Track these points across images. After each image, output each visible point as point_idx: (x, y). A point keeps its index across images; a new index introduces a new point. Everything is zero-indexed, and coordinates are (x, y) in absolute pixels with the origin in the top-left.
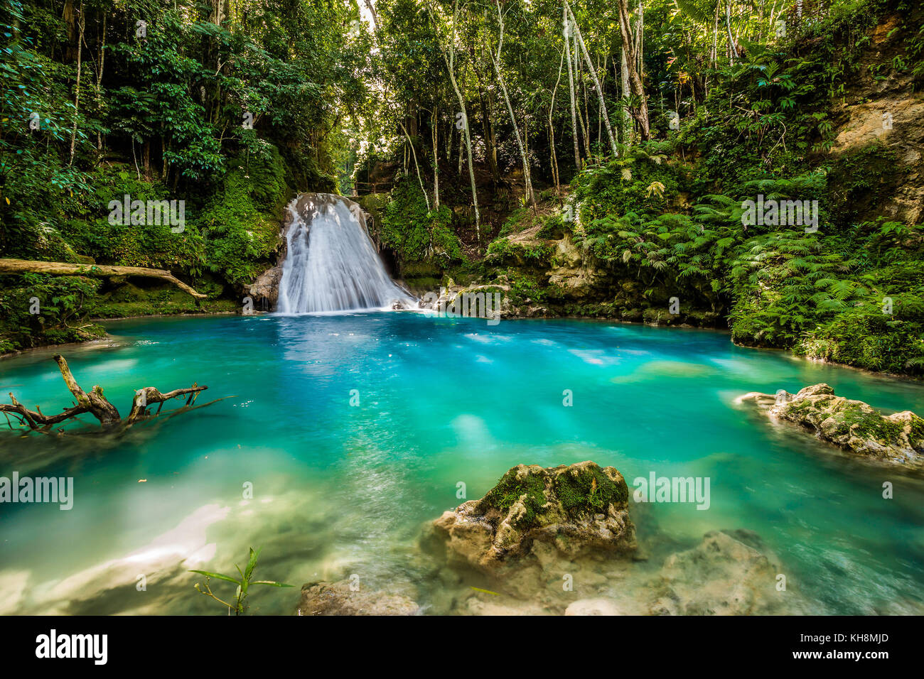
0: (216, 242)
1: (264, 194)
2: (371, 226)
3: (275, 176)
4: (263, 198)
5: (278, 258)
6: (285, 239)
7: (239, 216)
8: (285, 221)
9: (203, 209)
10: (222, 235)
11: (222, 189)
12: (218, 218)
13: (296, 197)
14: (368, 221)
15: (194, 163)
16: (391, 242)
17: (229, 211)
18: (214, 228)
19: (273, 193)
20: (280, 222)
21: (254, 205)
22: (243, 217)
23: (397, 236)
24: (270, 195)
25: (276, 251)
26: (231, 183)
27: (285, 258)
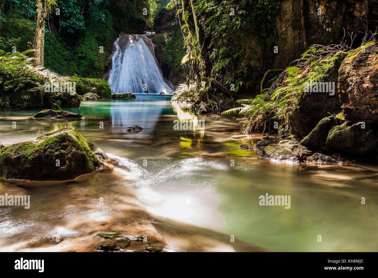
0: (81, 61)
1: (102, 38)
2: (157, 52)
3: (108, 28)
4: (102, 39)
5: (108, 69)
6: (111, 60)
7: (91, 49)
8: (112, 51)
9: (75, 46)
10: (84, 58)
11: (83, 35)
12: (82, 51)
13: (118, 37)
14: (155, 49)
15: (72, 26)
16: (167, 61)
17: (87, 47)
18: (80, 55)
19: (107, 37)
20: (110, 51)
21: (98, 43)
22: (93, 49)
23: (170, 58)
24: (105, 38)
25: (107, 65)
26: (87, 33)
27: (111, 69)
